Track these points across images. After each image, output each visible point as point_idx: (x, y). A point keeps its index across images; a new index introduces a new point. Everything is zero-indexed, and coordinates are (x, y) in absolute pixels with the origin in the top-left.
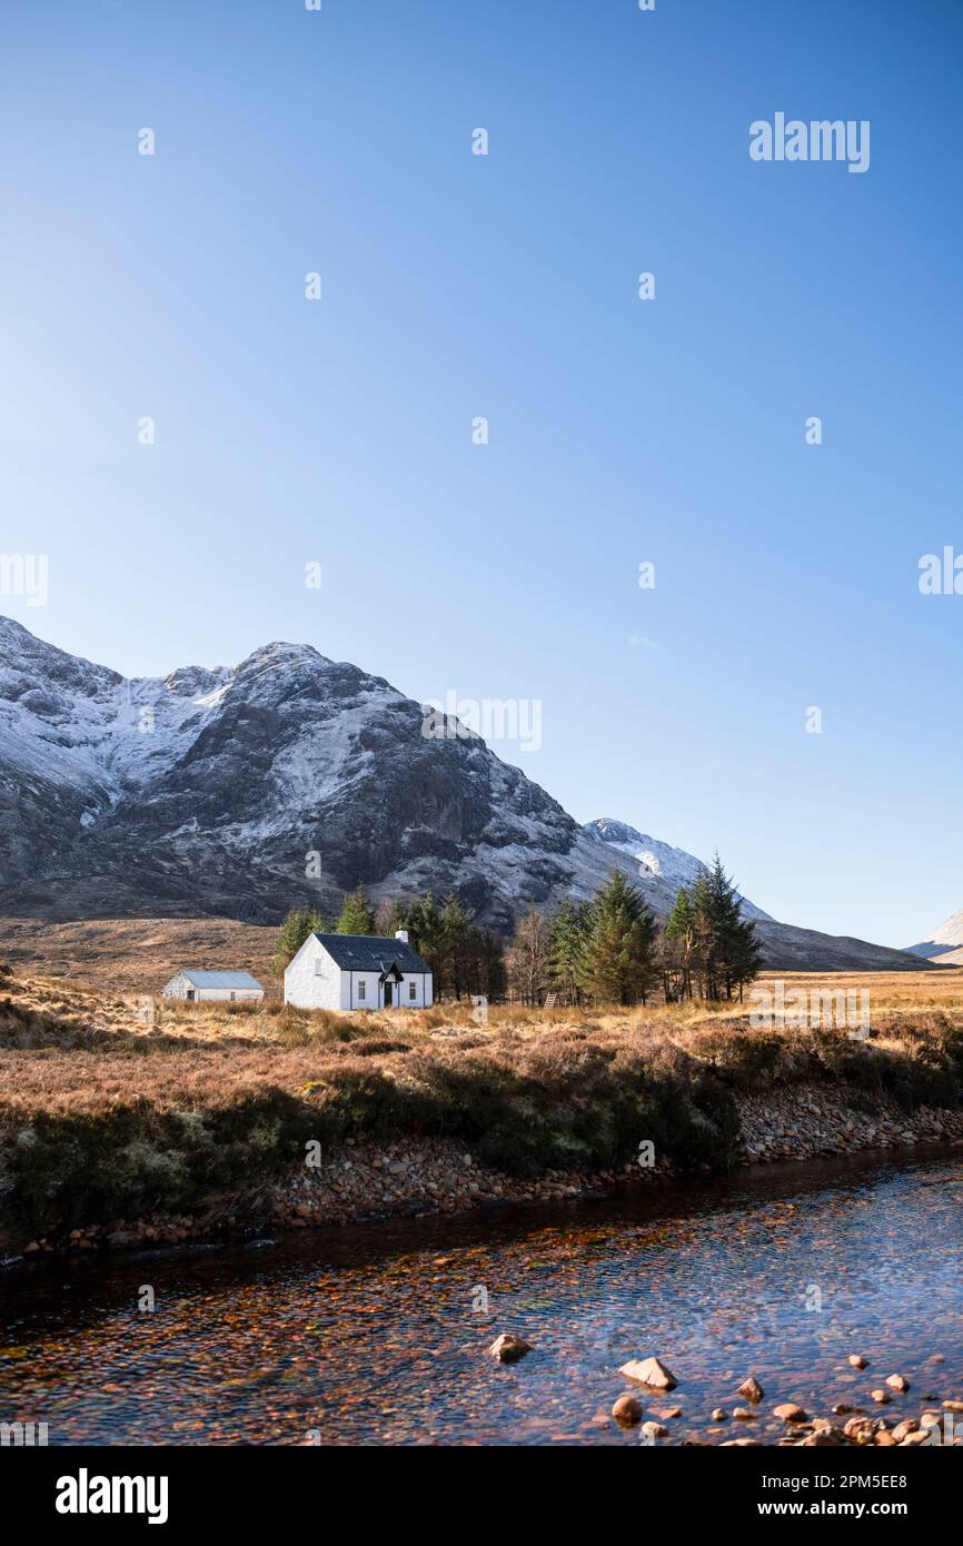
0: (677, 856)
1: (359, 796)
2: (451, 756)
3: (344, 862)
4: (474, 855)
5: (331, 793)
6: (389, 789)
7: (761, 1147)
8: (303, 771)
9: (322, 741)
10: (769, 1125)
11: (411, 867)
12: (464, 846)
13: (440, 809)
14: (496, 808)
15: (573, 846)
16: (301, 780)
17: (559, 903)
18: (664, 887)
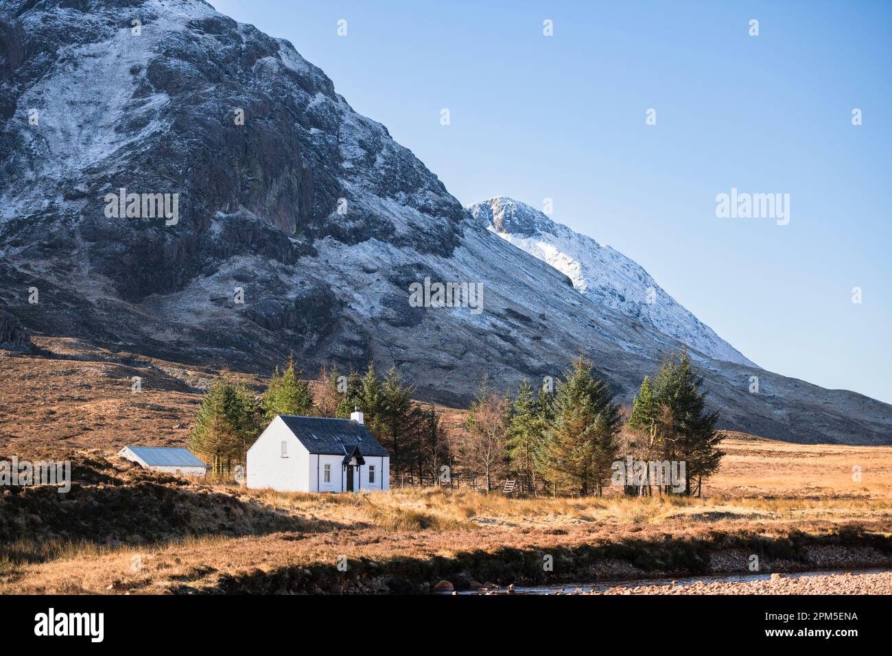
0: (607, 258)
1: (149, 162)
2: (284, 104)
3: (127, 259)
4: (314, 254)
5: (105, 155)
6: (194, 152)
7: (717, 568)
8: (62, 119)
9: (90, 75)
10: (720, 562)
11: (225, 270)
12: (300, 241)
13: (267, 185)
14: (347, 185)
15: (459, 244)
16: (59, 134)
17: (438, 328)
18: (590, 310)
